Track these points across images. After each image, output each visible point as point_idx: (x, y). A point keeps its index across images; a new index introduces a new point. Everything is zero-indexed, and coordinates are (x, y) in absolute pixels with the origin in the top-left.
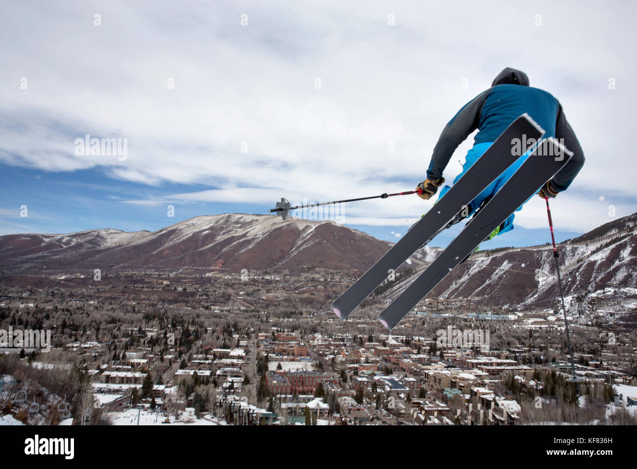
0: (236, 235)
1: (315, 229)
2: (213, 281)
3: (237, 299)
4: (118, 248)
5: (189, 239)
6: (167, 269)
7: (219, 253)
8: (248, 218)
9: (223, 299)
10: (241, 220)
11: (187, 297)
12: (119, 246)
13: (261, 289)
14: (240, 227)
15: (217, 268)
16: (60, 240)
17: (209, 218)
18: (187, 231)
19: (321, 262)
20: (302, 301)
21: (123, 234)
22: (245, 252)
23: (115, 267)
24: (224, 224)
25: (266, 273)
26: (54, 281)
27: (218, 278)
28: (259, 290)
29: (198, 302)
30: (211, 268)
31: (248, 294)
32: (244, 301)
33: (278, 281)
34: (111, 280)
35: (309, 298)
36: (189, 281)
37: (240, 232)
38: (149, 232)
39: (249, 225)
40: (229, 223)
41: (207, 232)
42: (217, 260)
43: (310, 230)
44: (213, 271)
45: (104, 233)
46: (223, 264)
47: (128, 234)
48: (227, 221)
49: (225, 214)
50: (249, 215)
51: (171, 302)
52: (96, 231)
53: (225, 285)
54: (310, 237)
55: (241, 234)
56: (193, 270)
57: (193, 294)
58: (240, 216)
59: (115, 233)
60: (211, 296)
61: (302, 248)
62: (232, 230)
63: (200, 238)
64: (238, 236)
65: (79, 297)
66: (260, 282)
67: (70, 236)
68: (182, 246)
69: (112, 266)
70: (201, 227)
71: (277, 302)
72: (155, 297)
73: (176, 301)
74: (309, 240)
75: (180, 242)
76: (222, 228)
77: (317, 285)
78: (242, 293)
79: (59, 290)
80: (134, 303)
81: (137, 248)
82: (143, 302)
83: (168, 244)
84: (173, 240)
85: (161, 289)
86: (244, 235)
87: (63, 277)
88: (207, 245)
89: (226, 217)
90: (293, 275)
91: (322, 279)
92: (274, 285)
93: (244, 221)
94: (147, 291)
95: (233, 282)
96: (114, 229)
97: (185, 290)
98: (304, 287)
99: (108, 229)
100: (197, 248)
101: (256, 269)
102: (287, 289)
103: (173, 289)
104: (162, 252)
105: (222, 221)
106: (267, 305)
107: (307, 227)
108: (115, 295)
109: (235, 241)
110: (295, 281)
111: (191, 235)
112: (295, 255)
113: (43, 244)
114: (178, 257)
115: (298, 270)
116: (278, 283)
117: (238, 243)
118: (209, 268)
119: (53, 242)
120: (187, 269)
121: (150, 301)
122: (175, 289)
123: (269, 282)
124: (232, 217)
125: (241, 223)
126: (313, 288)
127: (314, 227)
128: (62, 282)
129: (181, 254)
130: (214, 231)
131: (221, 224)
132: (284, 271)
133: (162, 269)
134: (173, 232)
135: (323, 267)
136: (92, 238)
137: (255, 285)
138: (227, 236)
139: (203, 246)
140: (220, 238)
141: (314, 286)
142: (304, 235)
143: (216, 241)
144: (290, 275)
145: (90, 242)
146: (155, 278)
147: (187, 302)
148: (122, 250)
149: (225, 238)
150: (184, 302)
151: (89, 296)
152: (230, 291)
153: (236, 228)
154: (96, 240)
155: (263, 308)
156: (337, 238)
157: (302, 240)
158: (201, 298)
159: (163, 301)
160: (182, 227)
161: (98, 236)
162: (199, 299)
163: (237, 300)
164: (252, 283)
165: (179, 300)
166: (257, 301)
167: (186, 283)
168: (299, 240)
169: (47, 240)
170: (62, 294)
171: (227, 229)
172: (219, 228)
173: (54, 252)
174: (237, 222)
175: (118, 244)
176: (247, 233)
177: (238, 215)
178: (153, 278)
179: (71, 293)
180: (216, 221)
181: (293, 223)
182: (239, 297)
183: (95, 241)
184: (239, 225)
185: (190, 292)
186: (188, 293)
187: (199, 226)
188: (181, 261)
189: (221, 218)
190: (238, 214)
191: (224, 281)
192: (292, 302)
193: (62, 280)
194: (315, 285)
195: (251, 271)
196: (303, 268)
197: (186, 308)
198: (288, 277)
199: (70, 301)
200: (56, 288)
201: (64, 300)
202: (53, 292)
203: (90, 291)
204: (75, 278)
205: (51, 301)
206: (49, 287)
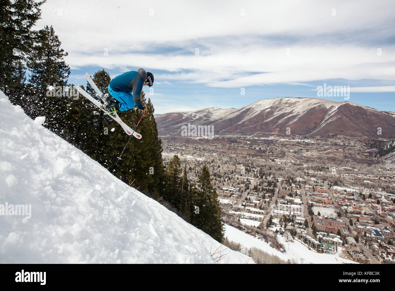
0: (286, 112)
2: (274, 142)
3: (289, 155)
4: (220, 120)
5: (259, 115)
6: (248, 133)
7: (276, 123)
8: (293, 100)
9: (281, 155)
10: (289, 102)
11: (262, 153)
12: (221, 119)
13: (303, 149)
14: (289, 106)
15: (276, 133)
16: (191, 115)
17: (269, 101)
18: (257, 109)
19: (341, 131)
20: (328, 159)
21: (221, 110)
22: (292, 124)
23: (220, 132)
24: (278, 104)
25: (306, 138)
26: (194, 140)
27: (277, 141)
28: (302, 150)
29: (268, 156)
30: (272, 133)
31: (295, 152)
32: (293, 156)
33: (313, 144)
34: (221, 141)
35: (333, 157)
36: (261, 142)
37: (289, 110)
38: (235, 109)
39: (294, 105)
40: (281, 103)
41: (268, 110)
42: (275, 128)
43: (334, 109)
44: (273, 135)
45: (211, 110)
46: (279, 131)
47: (224, 110)
48: (280, 103)
49: (279, 98)
50: (294, 98)
51: (254, 156)
52: (207, 109)
53: (282, 145)
54: (334, 114)
56: (262, 134)
57: (264, 152)
59: (217, 110)
60: (274, 153)
61: (328, 122)
62: (284, 108)
63: (265, 114)
64: (287, 113)
65: (208, 151)
66: (302, 144)
67: (195, 112)
68: (255, 119)
69: (219, 131)
70: (265, 107)
71: (313, 159)
73: (256, 155)
74: (333, 116)
75: (254, 117)
76: (277, 107)
77: (338, 149)
78: (291, 151)
79: (198, 146)
80: (235, 156)
81: (230, 120)
82: (239, 155)
83: (247, 118)
84: (249, 114)
85: (247, 148)
86: (291, 112)
87: (198, 138)
88: (269, 118)
89: (279, 100)
90: (322, 140)
91: (342, 144)
92: (311, 146)
93: (291, 102)
94: (241, 149)
95: (286, 143)
96: (216, 108)
97: (260, 149)
98: (330, 150)
99: (213, 107)
100: (263, 120)
101: (299, 135)
102: (319, 150)
103: (254, 148)
104: (244, 122)
105: (277, 103)
106: (307, 160)
107: (332, 107)
108: (225, 151)
109: (286, 116)
110: (324, 144)
111: (259, 112)
112: (324, 126)
113: (184, 118)
114: (253, 126)
115: (326, 136)
116: (313, 145)
117: (288, 118)
118: (271, 133)
119: (188, 116)
120: (259, 133)
121: (242, 155)
122: (255, 148)
123: (308, 144)
124: (283, 100)
125: (289, 104)
126: (336, 150)
127: (337, 107)
128: (198, 141)
129: (254, 124)
130: (273, 109)
131: (277, 105)
132: (317, 136)
133: (245, 133)
134: (248, 110)
135: (343, 135)
136: (206, 113)
137: (299, 146)
138: (281, 113)
139: (266, 119)
140: (277, 114)
141: (336, 149)
142: (330, 112)
143: (274, 116)
144: (321, 140)
145: (205, 116)
146: (243, 140)
147: (262, 156)
148: (223, 121)
149: (279, 114)
150: (260, 156)
151: (212, 150)
152: (285, 149)
153: (286, 107)
155: (305, 162)
156: (353, 113)
157: (329, 116)
158: (269, 154)
159: (249, 155)
160: (253, 107)
161: (209, 112)
163: (289, 156)
164: (297, 144)
165: (257, 154)
166: (301, 157)
167: (259, 143)
168: (326, 116)
169: (185, 115)
170: (200, 148)
171: (280, 107)
172: (275, 108)
173: (189, 122)
174: (286, 103)
175: (220, 118)
176: (293, 110)
177: (287, 98)
178: (241, 139)
179: (204, 148)
180: (273, 103)
181: (322, 104)
182: (290, 154)
183: (208, 115)
184: (288, 105)
185: (263, 150)
186: (262, 151)
187: (264, 106)
188: (255, 128)
189: (276, 101)
190: (286, 97)
191: (280, 143)
192: (322, 159)
193: (197, 140)
194: (337, 148)
195: (296, 136)
196: (329, 135)
197: (262, 160)
198: (319, 141)
199: (204, 153)
200: (196, 144)
201: (201, 152)
202: (195, 147)
203: (213, 147)
204: (203, 139)
205: (196, 152)
206: (193, 144)
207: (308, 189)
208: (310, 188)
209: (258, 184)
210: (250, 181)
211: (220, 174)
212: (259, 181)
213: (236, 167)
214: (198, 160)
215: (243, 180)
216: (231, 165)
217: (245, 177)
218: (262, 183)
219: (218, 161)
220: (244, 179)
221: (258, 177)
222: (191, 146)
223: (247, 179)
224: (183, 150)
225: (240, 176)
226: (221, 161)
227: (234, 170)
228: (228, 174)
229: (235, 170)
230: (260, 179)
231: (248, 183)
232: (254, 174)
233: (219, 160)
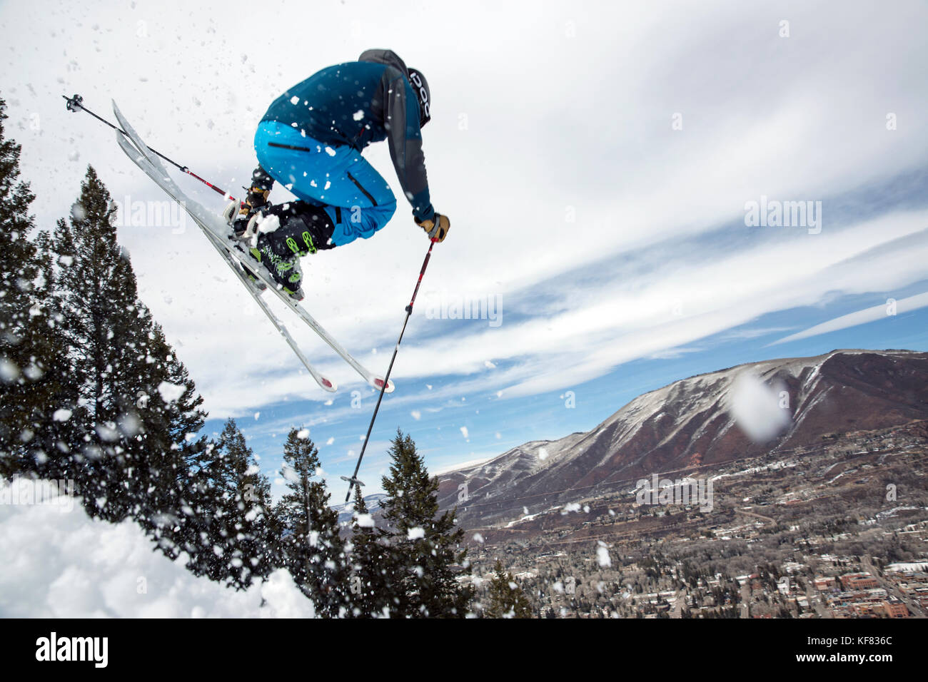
0: (703, 410)
1: (822, 370)
3: (744, 510)
4: (554, 468)
5: (642, 431)
6: (628, 483)
7: (688, 443)
8: (711, 380)
9: (724, 516)
10: (702, 386)
11: (675, 524)
12: (555, 465)
13: (773, 487)
14: (704, 396)
15: (695, 466)
16: (481, 473)
17: (655, 394)
18: (632, 420)
19: (851, 421)
20: (846, 496)
21: (551, 444)
22: (727, 434)
23: (561, 496)
24: (678, 397)
25: (770, 459)
26: (503, 532)
28: (771, 491)
29: (692, 528)
30: (686, 468)
31: (757, 501)
32: (756, 512)
33: (794, 469)
35: (856, 490)
37: (707, 404)
38: (581, 433)
39: (715, 389)
40: (686, 393)
41: (660, 416)
42: (690, 454)
43: (813, 375)
44: (690, 472)
45: (527, 449)
46: (701, 459)
47: (556, 443)
48: (682, 393)
49: (675, 382)
50: (710, 374)
51: (657, 535)
52: (517, 450)
53: (718, 491)
54: (817, 385)
55: (710, 407)
57: (681, 518)
58: (698, 379)
59: (540, 446)
60: (707, 515)
61: (810, 407)
62: (694, 404)
63: (655, 428)
64: (706, 411)
65: (542, 550)
66: (767, 477)
67: (491, 464)
68: (635, 445)
69: (557, 494)
70: (650, 411)
71: (808, 505)
72: (633, 532)
73: (662, 533)
74: (817, 390)
75: (631, 441)
76: (679, 405)
77: (860, 466)
78: (746, 499)
79: (515, 544)
80: (611, 546)
81: (577, 461)
82: (621, 541)
83: (616, 447)
84: (618, 438)
85: (637, 520)
86: (715, 408)
87: (510, 524)
88: (667, 435)
89: (678, 387)
90: (813, 454)
91: (864, 452)
92: (791, 477)
93: (706, 385)
94: (621, 526)
95: (726, 484)
96: (538, 441)
97: (668, 513)
98: (839, 473)
99: (530, 442)
100: (655, 443)
101: (751, 456)
102: (814, 479)
103: (652, 515)
104: (612, 459)
105: (675, 395)
106: (794, 514)
107: (806, 371)
108: (585, 539)
109: (705, 420)
110: (821, 464)
111: (640, 426)
112: (804, 420)
114: (635, 463)
115: (817, 443)
116: (795, 472)
117: (711, 422)
118: (683, 469)
119: (476, 477)
121: (629, 539)
122: (655, 515)
123: (781, 473)
124: (688, 384)
125: (702, 390)
126: (855, 471)
127: (817, 369)
128: (512, 531)
129: (637, 458)
130: (670, 412)
131: (675, 399)
132: (795, 449)
133: (621, 485)
134: (614, 427)
135: (857, 429)
136: (517, 460)
137: (761, 483)
138: (690, 416)
139: (662, 438)
140: (683, 420)
141: (856, 468)
142: (806, 384)
143: (677, 426)
144: (807, 455)
145: (516, 467)
146: (619, 502)
147: (677, 531)
148: (560, 470)
149: (689, 419)
150: (674, 531)
151: (553, 546)
152: (729, 500)
153: (698, 399)
154: (522, 461)
155: (791, 520)
156: (862, 373)
157: (806, 393)
158: (694, 520)
159: (646, 535)
160: (623, 417)
161: (522, 456)
162: (693, 523)
163: (745, 513)
164: (755, 480)
165: (666, 529)
166: (776, 510)
168: (801, 395)
169: (468, 476)
170: (521, 548)
171: (686, 403)
172: (674, 406)
173: (482, 490)
174: (697, 390)
175: (552, 463)
176: (718, 402)
177: (694, 379)
178: (616, 502)
179: (530, 545)
180: (666, 397)
181: (781, 371)
182: (745, 508)
183: (522, 464)
184: (702, 393)
185: (677, 515)
186: (673, 517)
187: (646, 410)
188: (642, 466)
189: (672, 391)
190: (693, 377)
192: (831, 502)
193: (510, 528)
194: (857, 465)
195: (746, 460)
196: (824, 438)
197: (682, 540)
198: (807, 459)
199: (535, 557)
200: (509, 540)
201: (527, 556)
202: (510, 548)
203: (551, 538)
204: (525, 523)
205: (514, 561)
206: (501, 541)
207: (825, 587)
208: (828, 584)
209: (690, 603)
210: (666, 603)
211: (586, 601)
212: (689, 597)
213: (621, 572)
214: (522, 578)
215: (647, 603)
216: (608, 572)
217: (652, 592)
218: (700, 598)
219: (573, 568)
220: (649, 601)
221: (683, 585)
222: (498, 547)
223: (659, 598)
224: (480, 562)
225: (638, 593)
226: (579, 567)
227: (617, 583)
228: (605, 597)
229: (620, 581)
230: (690, 590)
231: (664, 609)
232: (673, 580)
233: (576, 566)
